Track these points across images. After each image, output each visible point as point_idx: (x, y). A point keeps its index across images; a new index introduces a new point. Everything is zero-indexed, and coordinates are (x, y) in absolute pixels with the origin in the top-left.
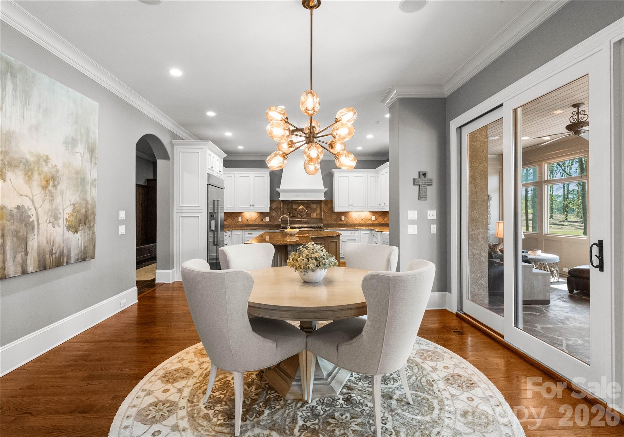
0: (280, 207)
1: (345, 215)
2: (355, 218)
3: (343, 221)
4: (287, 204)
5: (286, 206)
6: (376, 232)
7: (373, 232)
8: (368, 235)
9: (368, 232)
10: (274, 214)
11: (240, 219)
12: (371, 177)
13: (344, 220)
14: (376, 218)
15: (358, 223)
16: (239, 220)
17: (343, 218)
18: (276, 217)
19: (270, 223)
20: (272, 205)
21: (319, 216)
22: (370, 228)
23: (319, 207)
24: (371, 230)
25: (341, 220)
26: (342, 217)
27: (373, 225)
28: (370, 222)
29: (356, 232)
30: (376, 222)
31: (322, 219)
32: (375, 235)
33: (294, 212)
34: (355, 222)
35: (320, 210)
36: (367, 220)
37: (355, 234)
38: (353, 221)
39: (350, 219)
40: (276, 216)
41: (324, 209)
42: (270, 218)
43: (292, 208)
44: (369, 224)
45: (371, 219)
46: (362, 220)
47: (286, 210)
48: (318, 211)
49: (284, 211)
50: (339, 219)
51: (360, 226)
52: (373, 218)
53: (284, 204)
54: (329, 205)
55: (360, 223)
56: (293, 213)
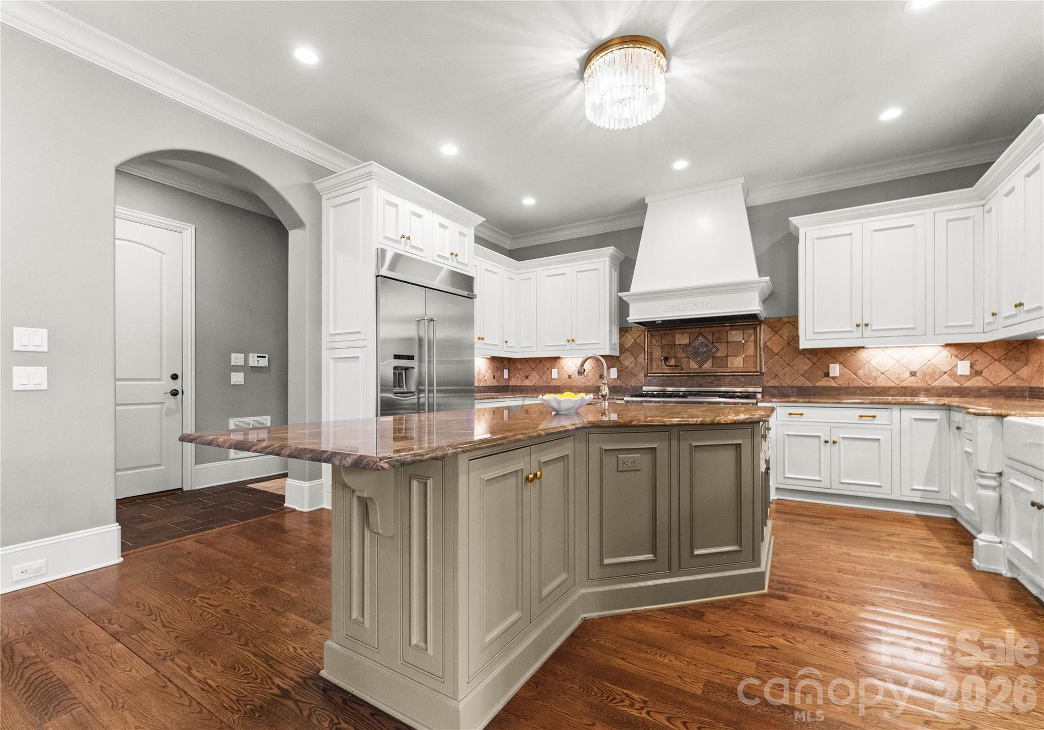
0: (642, 345)
1: (841, 359)
2: (884, 369)
3: (833, 378)
4: (661, 335)
5: (657, 341)
6: (969, 417)
7: (957, 417)
8: (934, 424)
9: (937, 415)
10: (628, 362)
11: (555, 373)
12: (948, 221)
13: (837, 374)
14: (978, 367)
15: (893, 385)
16: (553, 377)
17: (835, 370)
18: (632, 368)
19: (619, 383)
20: (624, 338)
21: (752, 365)
22: (946, 400)
23: (752, 338)
24: (948, 408)
25: (827, 375)
26: (831, 366)
27: (961, 392)
28: (946, 381)
29: (882, 415)
30: (978, 382)
31: (762, 374)
32: (967, 429)
33: (679, 355)
34: (882, 382)
35: (756, 348)
36: (935, 373)
37: (876, 421)
38: (876, 378)
39: (861, 372)
40: (633, 365)
41: (768, 344)
42: (618, 371)
43: (675, 345)
44: (943, 388)
45: (952, 374)
46: (913, 374)
47: (660, 349)
48: (751, 351)
49: (651, 353)
50: (821, 373)
51: (904, 395)
52: (964, 368)
53: (652, 335)
54: (785, 332)
55: (905, 384)
56: (675, 358)
